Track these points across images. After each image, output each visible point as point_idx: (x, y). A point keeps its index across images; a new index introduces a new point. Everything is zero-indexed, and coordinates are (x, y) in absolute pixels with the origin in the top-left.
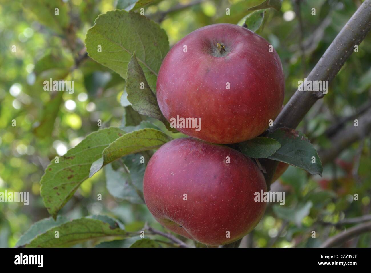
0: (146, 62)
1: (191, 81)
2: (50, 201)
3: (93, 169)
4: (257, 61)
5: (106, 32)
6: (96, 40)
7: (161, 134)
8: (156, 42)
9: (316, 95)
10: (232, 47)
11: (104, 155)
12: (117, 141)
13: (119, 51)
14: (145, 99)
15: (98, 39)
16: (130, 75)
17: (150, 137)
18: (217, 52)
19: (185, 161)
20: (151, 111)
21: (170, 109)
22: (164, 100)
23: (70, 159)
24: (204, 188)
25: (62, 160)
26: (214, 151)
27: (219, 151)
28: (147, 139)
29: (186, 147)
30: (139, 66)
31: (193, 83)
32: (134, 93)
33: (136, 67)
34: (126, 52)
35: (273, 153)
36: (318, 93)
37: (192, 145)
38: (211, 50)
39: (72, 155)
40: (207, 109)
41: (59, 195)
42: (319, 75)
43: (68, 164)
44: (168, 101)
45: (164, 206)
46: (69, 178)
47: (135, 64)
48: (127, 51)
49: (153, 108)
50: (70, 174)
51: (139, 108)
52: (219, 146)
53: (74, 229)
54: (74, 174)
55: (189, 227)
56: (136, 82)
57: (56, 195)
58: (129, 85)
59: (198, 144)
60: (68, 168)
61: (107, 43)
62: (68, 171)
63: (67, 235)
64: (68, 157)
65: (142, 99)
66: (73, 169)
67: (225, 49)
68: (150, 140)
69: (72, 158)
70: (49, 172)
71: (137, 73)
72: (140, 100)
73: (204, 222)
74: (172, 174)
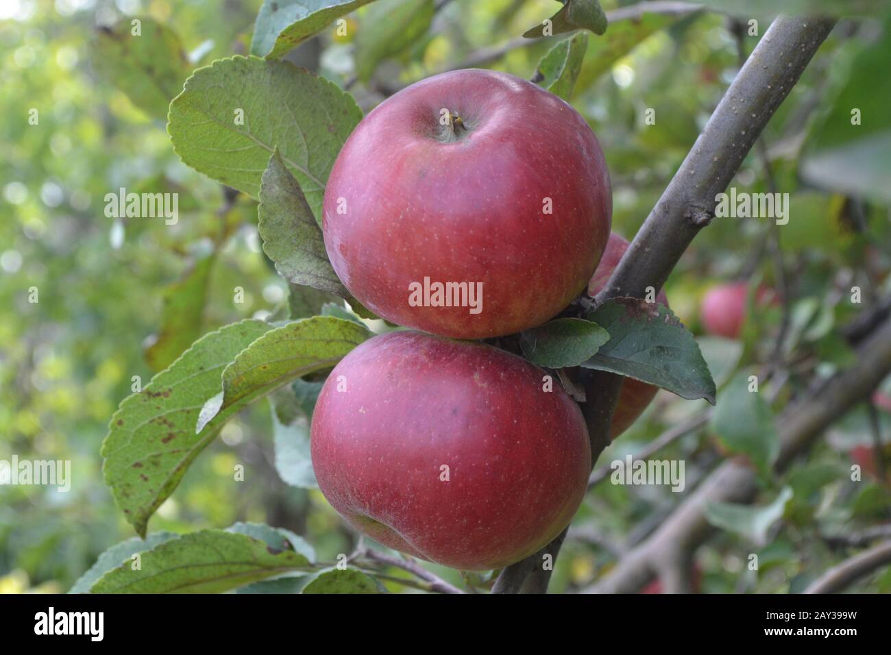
0: (311, 170)
1: (386, 200)
2: (127, 496)
3: (205, 414)
4: (532, 146)
5: (212, 106)
6: (193, 126)
7: (352, 328)
8: (332, 123)
9: (690, 218)
10: (480, 119)
11: (226, 382)
12: (252, 347)
13: (247, 148)
14: (305, 250)
15: (196, 123)
16: (266, 197)
17: (326, 336)
18: (448, 133)
19: (387, 379)
20: (319, 275)
21: (348, 267)
22: (335, 246)
23: (162, 397)
24: (431, 438)
25: (145, 401)
26: (453, 354)
27: (465, 355)
28: (323, 340)
29: (393, 351)
30: (290, 177)
31: (389, 204)
32: (278, 239)
33: (281, 180)
34: (264, 148)
35: (592, 355)
36: (695, 214)
37: (407, 344)
38: (433, 130)
39: (166, 388)
40: (424, 259)
41: (146, 479)
42: (694, 174)
43: (158, 408)
44: (343, 249)
45: (349, 485)
46: (166, 440)
47: (279, 173)
48: (265, 146)
49: (323, 269)
50: (165, 430)
51: (292, 270)
52: (468, 343)
53: (187, 556)
54: (175, 430)
55: (405, 529)
56: (283, 212)
57: (140, 480)
58: (265, 221)
59: (419, 342)
60: (160, 418)
61: (217, 132)
62: (160, 424)
63: (173, 570)
64: (156, 392)
65: (297, 250)
66: (170, 420)
67: (465, 124)
68: (328, 342)
69: (166, 395)
70: (119, 427)
71: (284, 192)
72: (294, 251)
73: (437, 514)
74: (361, 410)
